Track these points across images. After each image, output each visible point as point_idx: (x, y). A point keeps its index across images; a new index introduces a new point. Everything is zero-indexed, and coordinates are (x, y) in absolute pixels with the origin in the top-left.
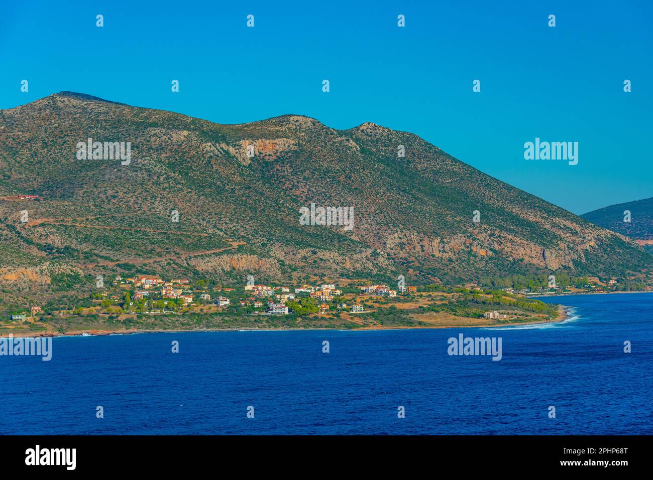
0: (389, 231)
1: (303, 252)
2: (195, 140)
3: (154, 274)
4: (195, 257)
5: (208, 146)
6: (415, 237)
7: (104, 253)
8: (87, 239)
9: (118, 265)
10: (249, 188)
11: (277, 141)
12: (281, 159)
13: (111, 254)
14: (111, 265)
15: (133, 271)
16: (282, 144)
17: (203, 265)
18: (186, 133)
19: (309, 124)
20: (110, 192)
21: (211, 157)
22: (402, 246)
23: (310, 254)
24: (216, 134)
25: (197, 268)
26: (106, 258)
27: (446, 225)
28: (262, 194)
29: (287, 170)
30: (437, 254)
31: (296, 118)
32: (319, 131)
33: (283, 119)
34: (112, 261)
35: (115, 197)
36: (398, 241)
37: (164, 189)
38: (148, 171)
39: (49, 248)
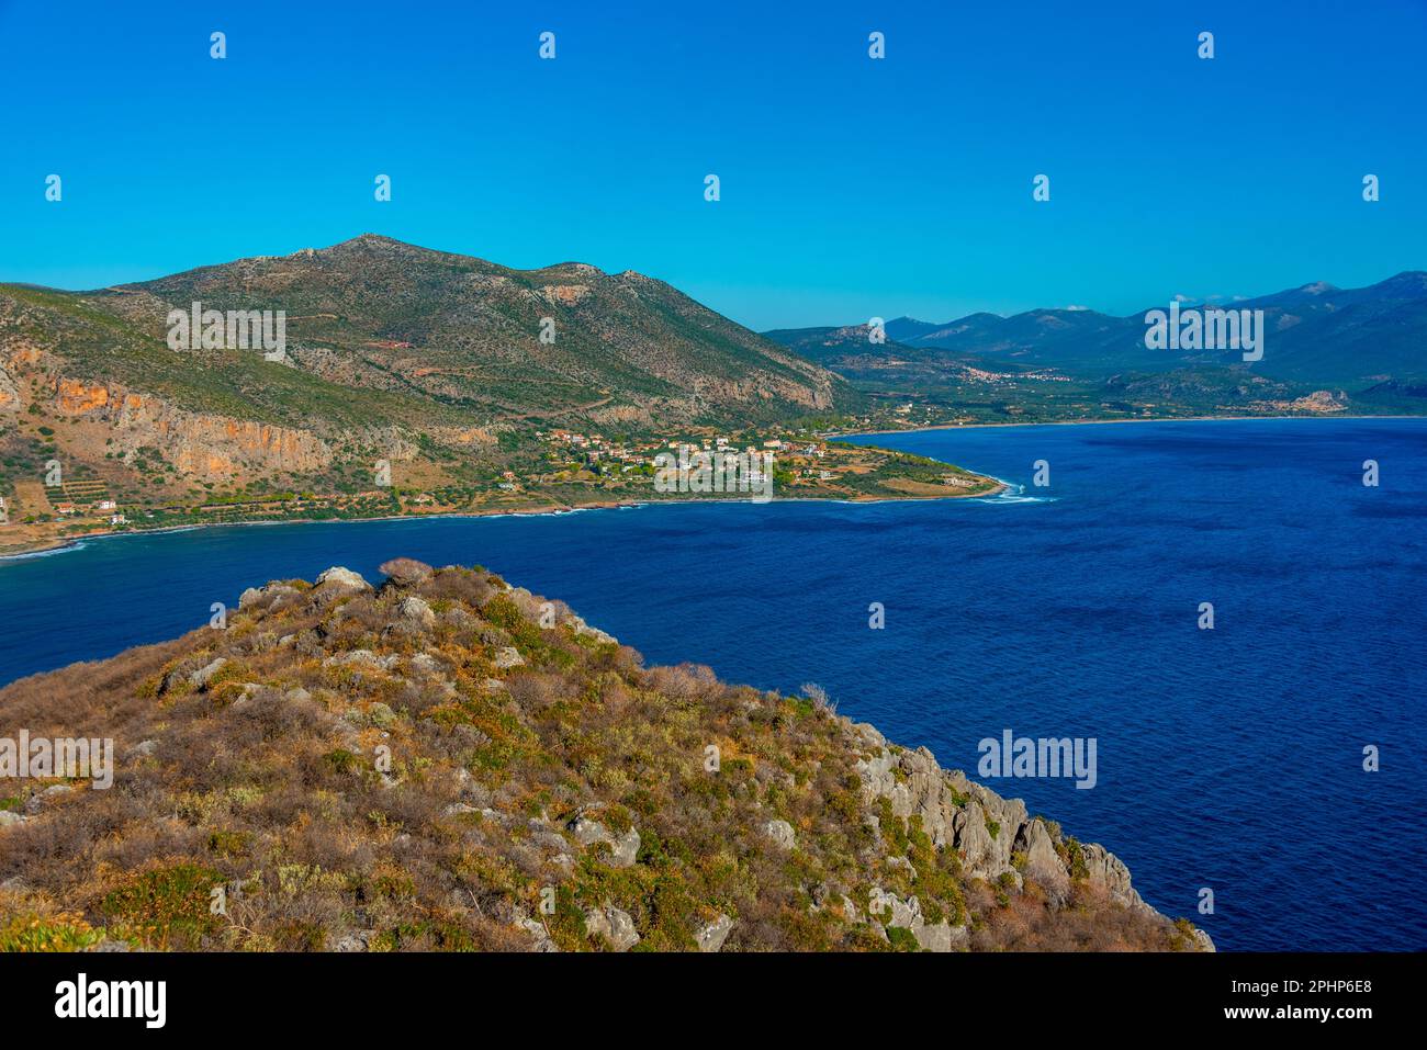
0: (694, 376)
1: (655, 400)
2: (513, 287)
3: (565, 428)
4: (591, 409)
5: (525, 292)
6: (717, 382)
7: (507, 406)
8: (483, 390)
9: (526, 419)
10: (573, 334)
11: (575, 287)
12: (581, 305)
13: (515, 406)
14: (520, 418)
15: (544, 425)
16: (579, 291)
17: (601, 418)
18: (503, 279)
19: (593, 272)
20: (461, 338)
21: (531, 303)
22: (706, 389)
23: (661, 401)
24: (522, 279)
25: (597, 421)
26: (513, 411)
27: (735, 370)
28: (586, 341)
29: (590, 316)
30: (737, 397)
31: (582, 266)
32: (602, 280)
33: (570, 266)
34: (519, 414)
35: (467, 343)
36: (703, 385)
37: (510, 336)
38: (487, 316)
39: (446, 399)
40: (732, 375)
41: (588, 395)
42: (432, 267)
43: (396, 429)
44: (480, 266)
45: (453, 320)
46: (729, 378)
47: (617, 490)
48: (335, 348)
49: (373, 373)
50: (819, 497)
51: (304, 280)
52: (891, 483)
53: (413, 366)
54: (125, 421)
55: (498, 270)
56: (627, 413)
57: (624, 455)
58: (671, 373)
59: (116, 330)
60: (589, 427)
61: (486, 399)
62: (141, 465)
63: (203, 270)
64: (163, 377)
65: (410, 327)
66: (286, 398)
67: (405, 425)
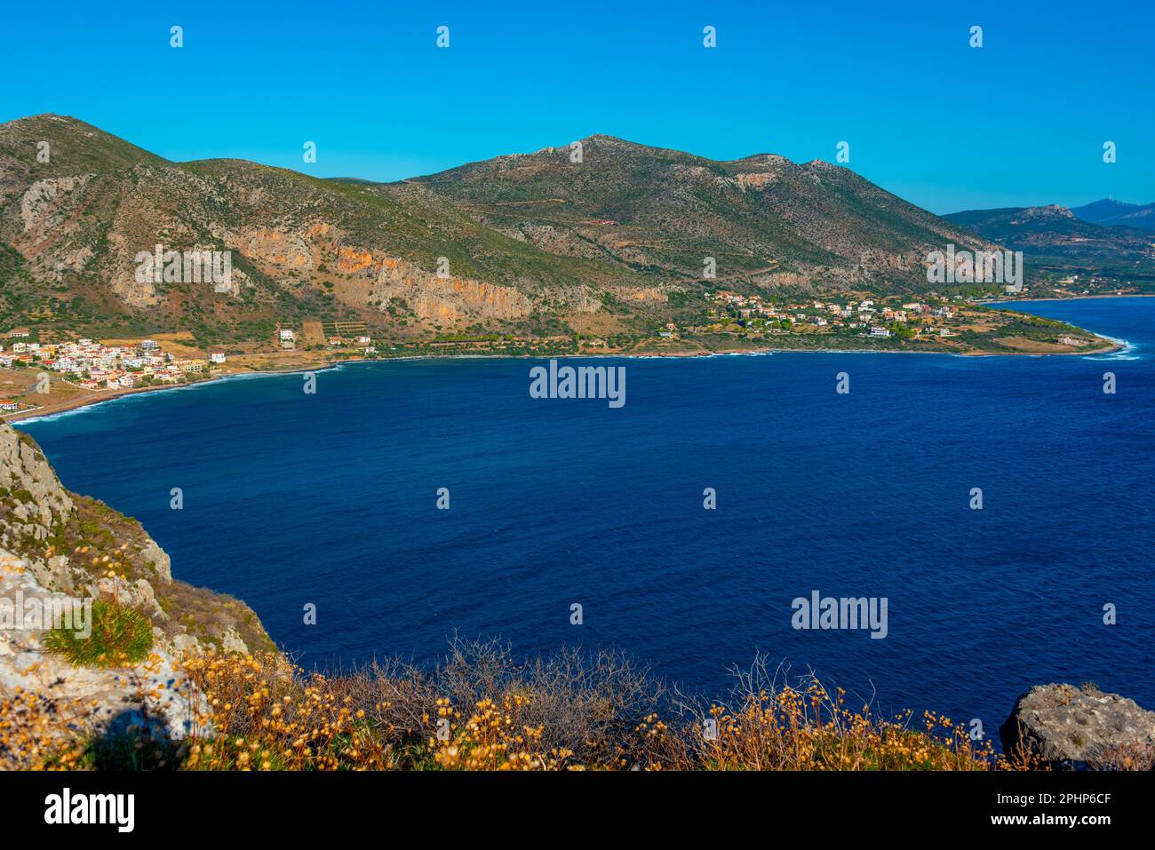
0: (861, 249)
1: (818, 269)
2: (709, 175)
3: (730, 290)
4: (755, 275)
5: (719, 179)
6: (882, 254)
7: (685, 272)
8: (667, 259)
9: (699, 282)
10: (756, 214)
11: (763, 175)
12: (768, 189)
13: (691, 272)
14: (694, 282)
15: (713, 287)
16: (767, 178)
17: (763, 283)
18: (701, 169)
19: (782, 161)
20: (659, 218)
21: (722, 188)
22: (872, 260)
23: (823, 270)
24: (719, 169)
25: (759, 285)
26: (689, 276)
27: (900, 244)
28: (766, 219)
29: (774, 199)
30: (899, 267)
31: (772, 156)
32: (789, 167)
33: (762, 157)
34: (694, 278)
35: (664, 221)
36: (870, 257)
37: (700, 215)
38: (683, 200)
39: (637, 266)
40: (898, 248)
41: (756, 264)
42: (645, 160)
43: (584, 287)
44: (686, 159)
45: (655, 203)
46: (894, 251)
47: (757, 341)
48: (556, 225)
49: (583, 246)
50: (933, 350)
51: (544, 173)
52: (1006, 341)
53: (615, 239)
54: (382, 278)
55: (700, 162)
56: (788, 279)
57: (771, 312)
58: (841, 247)
59: (385, 211)
60: (749, 290)
61: (669, 266)
62: (391, 311)
63: (470, 165)
64: (415, 245)
65: (618, 209)
66: (504, 264)
67: (594, 285)
